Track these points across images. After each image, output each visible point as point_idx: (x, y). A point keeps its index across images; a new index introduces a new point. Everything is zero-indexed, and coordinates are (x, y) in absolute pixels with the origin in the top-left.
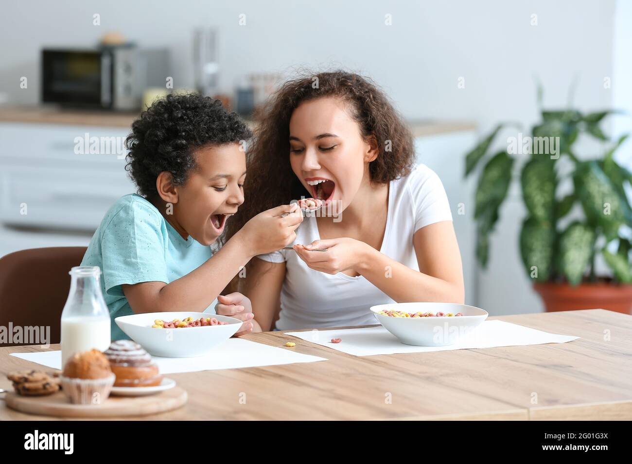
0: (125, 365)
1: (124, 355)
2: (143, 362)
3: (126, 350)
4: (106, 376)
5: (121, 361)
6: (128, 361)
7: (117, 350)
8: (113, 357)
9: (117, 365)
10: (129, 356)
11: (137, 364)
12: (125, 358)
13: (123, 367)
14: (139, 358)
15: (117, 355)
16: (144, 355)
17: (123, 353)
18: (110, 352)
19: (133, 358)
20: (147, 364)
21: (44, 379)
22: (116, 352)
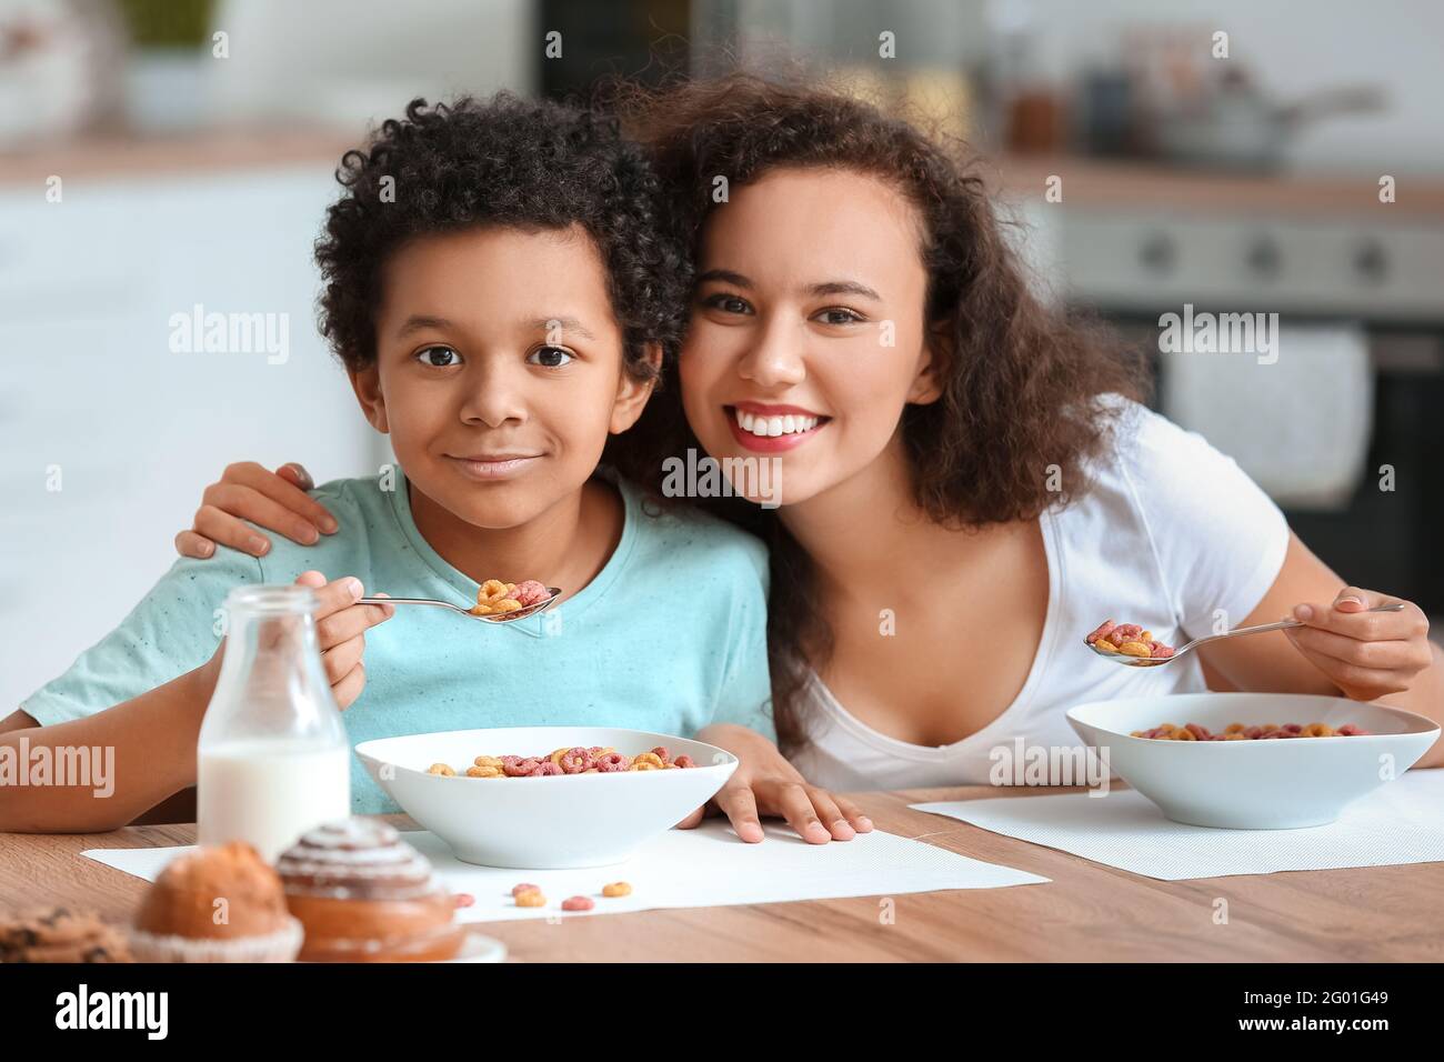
0: (341, 893)
1: (340, 864)
2: (400, 883)
3: (347, 848)
4: (270, 930)
5: (332, 882)
6: (353, 883)
7: (319, 847)
8: (307, 869)
9: (317, 893)
10: (356, 865)
11: (379, 893)
12: (341, 872)
13: (334, 900)
14: (387, 872)
15: (320, 863)
16: (408, 861)
17: (337, 856)
18: (300, 852)
19: (368, 873)
20: (415, 892)
21: (92, 936)
22: (316, 855)
